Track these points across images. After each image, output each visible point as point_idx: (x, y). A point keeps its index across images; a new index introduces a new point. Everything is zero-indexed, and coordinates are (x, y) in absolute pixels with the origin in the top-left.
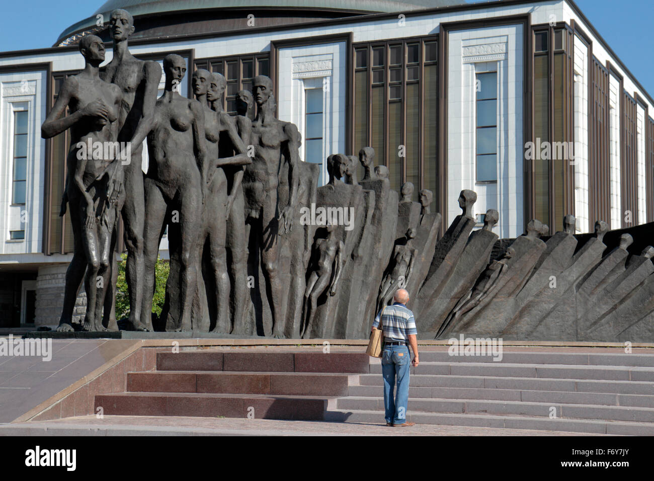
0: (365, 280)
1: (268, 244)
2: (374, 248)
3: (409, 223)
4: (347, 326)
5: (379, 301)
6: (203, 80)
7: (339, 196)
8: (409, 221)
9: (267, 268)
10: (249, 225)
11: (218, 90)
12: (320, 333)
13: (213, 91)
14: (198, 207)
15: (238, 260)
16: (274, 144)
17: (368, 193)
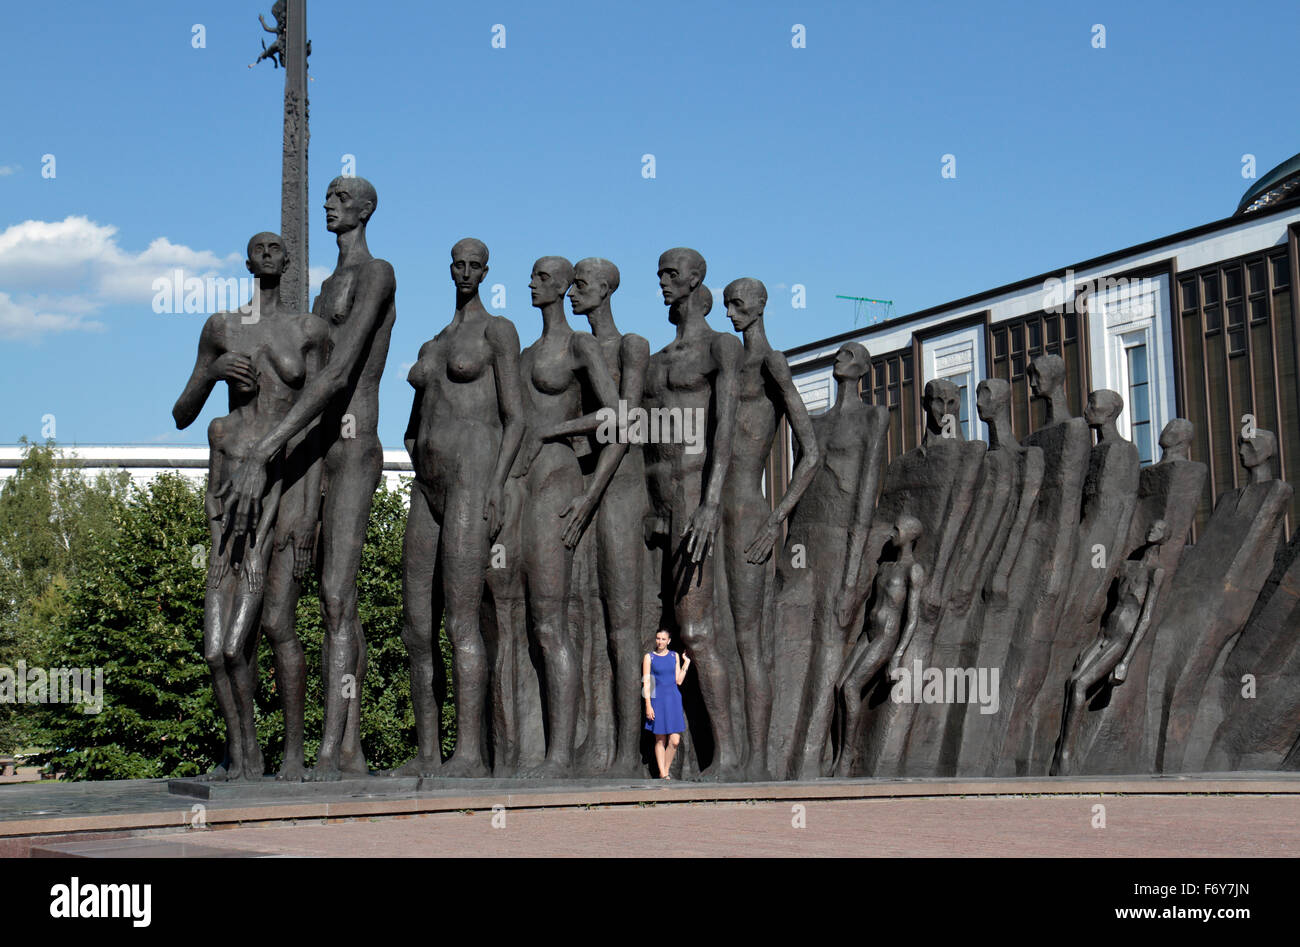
0: (1014, 645)
1: (680, 584)
2: (1039, 572)
3: (1166, 510)
4: (963, 746)
5: (1069, 686)
6: (545, 276)
7: (933, 468)
8: (1165, 506)
9: (681, 635)
10: (658, 548)
11: (591, 290)
12: (872, 764)
13: (581, 293)
14: (471, 527)
15: (620, 621)
16: (688, 382)
17: (1024, 454)
